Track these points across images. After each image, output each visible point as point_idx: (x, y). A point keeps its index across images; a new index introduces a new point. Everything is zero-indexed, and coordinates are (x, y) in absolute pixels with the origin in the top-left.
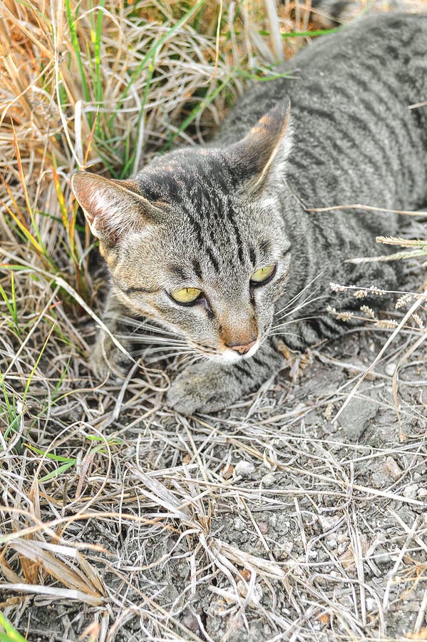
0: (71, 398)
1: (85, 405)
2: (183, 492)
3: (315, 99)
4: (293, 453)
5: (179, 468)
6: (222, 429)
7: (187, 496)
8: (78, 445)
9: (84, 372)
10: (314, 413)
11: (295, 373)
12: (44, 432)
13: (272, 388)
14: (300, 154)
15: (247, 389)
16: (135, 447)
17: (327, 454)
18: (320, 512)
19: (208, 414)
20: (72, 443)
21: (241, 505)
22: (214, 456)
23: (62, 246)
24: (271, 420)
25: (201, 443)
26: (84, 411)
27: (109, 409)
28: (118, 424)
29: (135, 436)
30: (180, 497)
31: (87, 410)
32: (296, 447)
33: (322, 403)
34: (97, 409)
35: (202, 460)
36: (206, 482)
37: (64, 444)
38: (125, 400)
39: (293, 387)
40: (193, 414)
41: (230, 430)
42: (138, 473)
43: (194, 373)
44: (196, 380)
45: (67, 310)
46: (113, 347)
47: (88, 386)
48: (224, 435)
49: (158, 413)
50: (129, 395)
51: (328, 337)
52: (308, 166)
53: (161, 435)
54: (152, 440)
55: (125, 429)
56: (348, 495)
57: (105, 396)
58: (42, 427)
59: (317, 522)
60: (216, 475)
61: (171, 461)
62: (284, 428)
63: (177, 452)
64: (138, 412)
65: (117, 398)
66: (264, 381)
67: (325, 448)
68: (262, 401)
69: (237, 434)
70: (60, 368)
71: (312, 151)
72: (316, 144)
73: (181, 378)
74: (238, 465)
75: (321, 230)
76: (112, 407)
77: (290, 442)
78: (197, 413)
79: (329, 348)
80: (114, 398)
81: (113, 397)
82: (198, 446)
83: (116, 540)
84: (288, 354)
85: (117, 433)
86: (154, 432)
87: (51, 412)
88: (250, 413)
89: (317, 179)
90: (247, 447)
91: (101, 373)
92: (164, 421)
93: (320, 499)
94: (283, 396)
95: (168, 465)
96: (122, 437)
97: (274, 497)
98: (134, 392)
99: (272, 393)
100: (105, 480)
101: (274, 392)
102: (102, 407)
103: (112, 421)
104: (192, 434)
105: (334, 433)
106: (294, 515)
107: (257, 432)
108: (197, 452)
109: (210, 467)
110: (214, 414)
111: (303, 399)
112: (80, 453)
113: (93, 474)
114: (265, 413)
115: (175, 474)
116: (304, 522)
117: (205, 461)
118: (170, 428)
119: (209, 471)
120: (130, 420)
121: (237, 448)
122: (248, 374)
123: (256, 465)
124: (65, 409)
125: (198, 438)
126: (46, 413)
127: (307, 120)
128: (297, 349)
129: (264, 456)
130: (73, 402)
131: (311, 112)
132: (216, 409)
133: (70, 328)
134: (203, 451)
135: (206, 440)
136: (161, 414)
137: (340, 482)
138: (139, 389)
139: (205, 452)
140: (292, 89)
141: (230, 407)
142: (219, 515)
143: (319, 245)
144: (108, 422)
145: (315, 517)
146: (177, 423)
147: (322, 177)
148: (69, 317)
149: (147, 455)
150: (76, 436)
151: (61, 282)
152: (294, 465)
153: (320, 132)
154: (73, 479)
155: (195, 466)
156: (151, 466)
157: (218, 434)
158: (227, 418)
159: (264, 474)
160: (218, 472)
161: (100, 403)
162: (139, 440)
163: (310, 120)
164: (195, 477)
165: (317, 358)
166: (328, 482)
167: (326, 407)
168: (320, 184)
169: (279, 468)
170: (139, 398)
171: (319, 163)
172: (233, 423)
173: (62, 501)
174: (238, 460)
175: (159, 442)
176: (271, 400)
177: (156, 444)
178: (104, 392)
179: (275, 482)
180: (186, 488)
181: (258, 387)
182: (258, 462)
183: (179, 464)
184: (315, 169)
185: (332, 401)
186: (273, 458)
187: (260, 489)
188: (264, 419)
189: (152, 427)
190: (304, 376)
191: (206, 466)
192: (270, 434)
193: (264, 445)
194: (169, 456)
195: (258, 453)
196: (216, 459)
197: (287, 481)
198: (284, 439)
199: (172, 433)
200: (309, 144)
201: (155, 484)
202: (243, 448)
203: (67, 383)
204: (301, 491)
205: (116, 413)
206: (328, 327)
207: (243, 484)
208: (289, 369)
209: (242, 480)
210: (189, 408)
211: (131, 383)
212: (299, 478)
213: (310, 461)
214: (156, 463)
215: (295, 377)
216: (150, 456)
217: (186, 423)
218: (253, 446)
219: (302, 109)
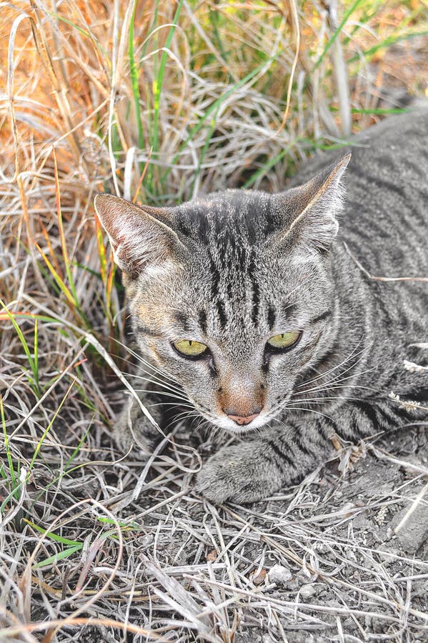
0: (88, 471)
1: (102, 480)
2: (204, 597)
3: (385, 171)
4: (338, 562)
5: (202, 567)
6: (256, 524)
7: (209, 603)
8: (88, 526)
9: (106, 442)
10: (364, 515)
11: (344, 467)
12: (51, 507)
13: (317, 481)
14: (363, 225)
15: (288, 480)
16: (154, 535)
17: (378, 566)
18: (367, 638)
19: (241, 505)
20: (83, 523)
21: (272, 620)
22: (244, 556)
23: (99, 304)
24: (313, 519)
25: (231, 538)
26: (100, 487)
27: (129, 488)
28: (137, 506)
29: (156, 522)
30: (199, 602)
31: (104, 486)
32: (341, 554)
33: (374, 504)
34: (116, 487)
35: (230, 558)
36: (233, 587)
37: (73, 524)
38: (148, 479)
39: (341, 483)
40: (224, 503)
41: (265, 526)
42: (153, 567)
43: (230, 456)
44: (230, 463)
45: (95, 373)
46: (141, 415)
47: (109, 458)
48: (259, 531)
49: (184, 498)
50: (153, 473)
51: (384, 429)
52: (372, 237)
53: (185, 524)
54: (174, 529)
55: (145, 512)
56: (402, 620)
57: (126, 472)
60: (245, 579)
61: (194, 556)
62: (328, 530)
63: (202, 545)
64: (161, 494)
65: (139, 476)
66: (309, 472)
67: (376, 559)
68: (305, 495)
69: (272, 532)
70: (80, 436)
71: (378, 223)
72: (382, 216)
73: (214, 460)
74: (272, 570)
75: (382, 305)
76: (132, 486)
77: (335, 548)
78: (228, 502)
79: (384, 442)
80: (136, 476)
81: (134, 474)
82: (226, 541)
84: (338, 445)
85: (134, 517)
86: (177, 519)
87: (63, 484)
88: (290, 508)
89: (381, 251)
90: (283, 548)
91: (124, 443)
92: (190, 508)
93: (367, 623)
94: (329, 492)
95: (190, 561)
96: (140, 523)
97: (313, 613)
98: (160, 470)
99: (316, 487)
100: (114, 572)
101: (319, 486)
102: (121, 484)
103: (130, 501)
104: (221, 526)
105: (387, 541)
106: (335, 638)
107: (298, 532)
108: (225, 549)
109: (239, 569)
110: (248, 505)
111: (352, 498)
112: (90, 536)
113: (101, 564)
114: (308, 510)
115: (197, 573)
117: (233, 561)
118: (197, 517)
119: (237, 573)
120: (152, 503)
121: (272, 548)
122: (291, 463)
123: (293, 572)
124: (78, 483)
125: (228, 532)
126: (56, 484)
127: (374, 191)
128: (349, 439)
129: (304, 561)
130: (89, 476)
131: (380, 184)
132: (251, 499)
133: (97, 392)
134: (232, 548)
135: (237, 535)
136: (188, 499)
137: (393, 603)
138: (166, 468)
139: (235, 550)
141: (267, 499)
142: (245, 629)
143: (379, 321)
144: (125, 503)
146: (205, 512)
147: (387, 250)
148: (97, 381)
149: (167, 544)
150: (87, 515)
151: (91, 339)
152: (339, 576)
153: (388, 205)
154: (76, 566)
155: (221, 566)
156: (170, 559)
157: (251, 530)
158: (262, 512)
159: (302, 584)
160: (247, 575)
161: (120, 480)
162: (159, 527)
163: (377, 193)
164: (220, 579)
165: (370, 452)
166: (377, 601)
167: (379, 510)
168: (384, 256)
169: (320, 578)
170: (165, 478)
171: (384, 236)
172: (270, 518)
173: (61, 591)
174: (272, 563)
175: (182, 532)
176: (315, 495)
177: (179, 534)
178: (125, 468)
179: (314, 595)
180: (208, 591)
181: (301, 478)
182: (295, 568)
183: (203, 560)
184: (379, 241)
185: (386, 503)
186: (314, 565)
187: (297, 603)
188: (306, 517)
189: (176, 513)
190: (355, 471)
191: (235, 566)
192: (312, 536)
193: (305, 548)
194: (192, 550)
195: (296, 557)
196: (247, 560)
197: (330, 595)
198: (329, 543)
199: (197, 523)
200: (375, 216)
201: (172, 584)
202: (279, 549)
204: (345, 609)
205: (136, 493)
206: (386, 417)
207: (276, 593)
208: (337, 462)
209: (276, 589)
211: (157, 460)
212: (344, 593)
213: (356, 572)
214: (176, 558)
215: (345, 472)
216: (170, 547)
217: (215, 512)
218: (290, 548)
219: (370, 180)
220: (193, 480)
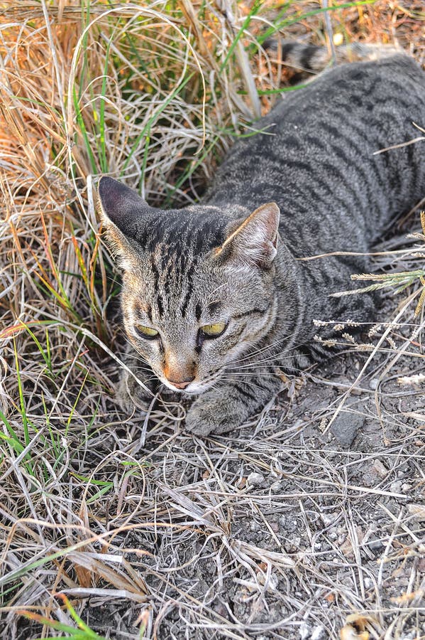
0: (103, 431)
1: (115, 435)
2: (205, 503)
3: (293, 152)
4: (296, 463)
5: (200, 483)
6: (234, 447)
7: (209, 506)
8: (112, 470)
9: (111, 407)
10: (311, 427)
11: (292, 394)
12: (83, 461)
13: (273, 408)
14: (286, 204)
15: (253, 410)
16: (162, 468)
17: (324, 461)
18: (321, 511)
19: (221, 435)
20: (107, 469)
21: (254, 510)
22: (229, 471)
23: (81, 297)
24: (275, 436)
25: (217, 460)
26: (115, 441)
27: (136, 438)
28: (145, 450)
29: (161, 458)
30: (204, 507)
31: (118, 440)
32: (298, 458)
33: (317, 418)
34: (126, 439)
35: (219, 475)
36: (224, 493)
37: (101, 471)
38: (149, 429)
39: (291, 406)
40: (208, 436)
41: (240, 447)
42: (167, 490)
43: (207, 401)
44: (208, 406)
45: (92, 354)
46: (136, 385)
47: (115, 419)
48: (236, 452)
49: (178, 438)
50: (152, 424)
51: (318, 362)
52: (294, 214)
53: (182, 457)
54: (175, 461)
55: (152, 453)
56: (344, 495)
57: (131, 426)
58: (81, 458)
59: (320, 519)
60: (232, 487)
61: (193, 478)
62: (287, 442)
63: (197, 469)
64: (160, 438)
65: (142, 427)
66: (267, 402)
67: (322, 456)
68: (266, 420)
69: (247, 450)
70: (90, 405)
71: (296, 200)
72: (298, 194)
73: (196, 405)
74: (249, 477)
75: (310, 272)
76: (138, 436)
77: (292, 453)
78: (211, 434)
79: (319, 370)
80: (139, 428)
81: (138, 427)
82: (214, 463)
83: (152, 547)
84: (285, 379)
85: (145, 458)
86: (176, 454)
87: (88, 444)
88: (256, 431)
89: (303, 225)
90: (256, 460)
91: (128, 407)
92: (183, 444)
93: (320, 500)
94: (283, 414)
95: (190, 481)
96: (149, 461)
97: (282, 501)
98: (156, 421)
99: (273, 412)
100: (140, 497)
101: (275, 411)
102: (130, 436)
103: (140, 448)
104: (209, 453)
105: (329, 442)
106: (300, 514)
107: (264, 447)
108: (214, 468)
109: (227, 480)
110: (226, 434)
111: (301, 416)
112: (116, 477)
113: (128, 494)
114: (269, 430)
115: (197, 488)
116: (308, 520)
117: (221, 476)
118: (190, 449)
119: (226, 484)
120: (155, 445)
121: (248, 462)
122: (253, 398)
123: (265, 476)
124: (99, 441)
125: (214, 456)
126: (84, 445)
127: (287, 172)
128: (292, 373)
129: (271, 467)
130: (104, 435)
131: (291, 164)
132: (228, 430)
133: (96, 369)
134: (219, 467)
135: (221, 457)
136: (181, 438)
137: (337, 484)
138: (161, 418)
139: (221, 468)
140: (271, 144)
141: (239, 428)
142: (237, 519)
143: (308, 285)
144: (136, 449)
145: (317, 515)
146: (195, 445)
148: (94, 360)
149: (172, 473)
150: (110, 463)
151: (86, 332)
152: (297, 473)
154: (112, 500)
155: (213, 480)
156: (176, 483)
157: (230, 452)
158: (237, 437)
159: (272, 482)
160: (233, 484)
161: (128, 433)
162: (165, 462)
163: (291, 173)
164: (214, 490)
165: (310, 379)
166: (326, 485)
167: (321, 421)
169: (284, 476)
170: (161, 426)
171: (303, 211)
172: (242, 441)
173: (105, 518)
174: (249, 473)
175: (181, 462)
176: (274, 419)
177: (179, 464)
178: (130, 423)
179: (282, 489)
180: (208, 500)
181: (261, 408)
182: (266, 473)
183: (200, 479)
184: (300, 216)
185: (325, 415)
186: (279, 468)
187: (270, 495)
188: (269, 436)
189: (174, 450)
190: (300, 396)
191: (223, 479)
192: (275, 448)
193: (271, 457)
194: (190, 474)
195: (266, 465)
196: (231, 473)
197: (292, 487)
198: (287, 451)
199: (191, 454)
200: (292, 195)
201: (181, 498)
202: (253, 462)
203: (97, 418)
204: (304, 494)
205: (143, 440)
206: (319, 353)
207: (255, 492)
208: (286, 391)
209: (254, 489)
210: (205, 431)
211: (151, 414)
212: (302, 484)
213: (310, 468)
214: (180, 481)
215: (293, 397)
216: (175, 474)
217: (202, 444)
218: (261, 459)
219: (282, 162)
220: (183, 423)
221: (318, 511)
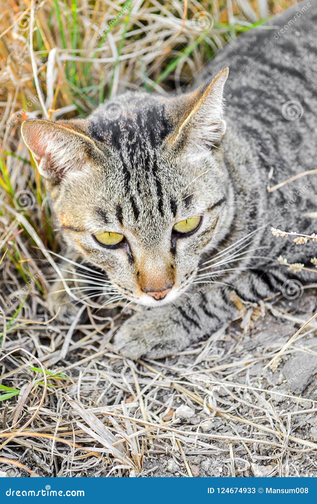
0: (24, 334)
1: (36, 341)
2: (119, 430)
4: (235, 401)
5: (118, 406)
6: (168, 374)
9: (41, 311)
11: (246, 325)
13: (222, 338)
14: (266, 110)
15: (195, 338)
18: (254, 461)
21: (175, 447)
22: (157, 399)
24: (217, 369)
25: (146, 385)
26: (35, 347)
27: (59, 348)
28: (66, 362)
30: (116, 434)
31: (39, 346)
32: (239, 396)
33: (269, 355)
34: (49, 347)
35: (144, 402)
38: (74, 339)
39: (243, 338)
41: (175, 375)
43: (142, 320)
44: (142, 326)
48: (169, 380)
49: (107, 354)
51: (279, 291)
52: (273, 122)
53: (107, 376)
54: (98, 380)
55: (72, 366)
56: (284, 445)
57: (58, 334)
59: (250, 470)
60: (156, 418)
61: (115, 400)
62: (229, 377)
63: (121, 392)
64: (88, 352)
67: (266, 399)
68: (211, 349)
69: (182, 380)
71: (279, 108)
72: (284, 100)
73: (129, 323)
74: (178, 410)
78: (143, 358)
79: (283, 303)
81: (64, 336)
82: (142, 388)
84: (240, 306)
85: (63, 369)
86: (101, 372)
88: (198, 360)
89: (281, 135)
90: (190, 393)
92: (112, 362)
93: (255, 448)
94: (232, 346)
95: (110, 403)
96: (68, 374)
97: (211, 442)
98: (86, 332)
99: (221, 343)
101: (224, 342)
102: (54, 345)
103: (60, 358)
104: (138, 377)
105: (278, 385)
106: (227, 461)
108: (140, 393)
109: (152, 410)
110: (162, 360)
111: (252, 350)
114: (213, 361)
115: (113, 411)
116: (236, 468)
117: (147, 404)
119: (150, 413)
121: (181, 393)
122: (197, 325)
123: (197, 412)
125: (144, 381)
127: (277, 77)
128: (249, 301)
129: (205, 401)
131: (282, 69)
132: (164, 355)
134: (146, 393)
135: (150, 383)
136: (111, 355)
137: (278, 433)
138: (91, 330)
139: (148, 394)
141: (179, 354)
142: (154, 455)
144: (56, 360)
145: (248, 464)
146: (124, 366)
147: (286, 134)
152: (234, 413)
156: (92, 403)
157: (163, 379)
158: (174, 364)
159: (202, 419)
160: (158, 415)
161: (52, 341)
165: (269, 312)
166: (265, 432)
168: (283, 141)
169: (217, 415)
170: (90, 339)
172: (179, 369)
174: (179, 405)
175: (104, 382)
176: (220, 349)
177: (102, 383)
178: (57, 331)
179: (213, 429)
181: (207, 336)
182: (199, 408)
184: (280, 126)
186: (213, 404)
187: (198, 433)
188: (211, 367)
189: (100, 367)
190: (255, 328)
191: (148, 408)
193: (207, 391)
194: (113, 396)
195: (200, 399)
196: (159, 402)
197: (226, 428)
199: (117, 375)
202: (186, 394)
204: (238, 438)
205: (64, 353)
206: (279, 282)
207: (182, 427)
208: (240, 320)
209: (181, 424)
210: (134, 353)
212: (238, 426)
213: (251, 411)
214: (98, 401)
215: (246, 329)
216: (94, 394)
217: (133, 366)
218: (196, 392)
219: (272, 67)
221: (250, 461)
